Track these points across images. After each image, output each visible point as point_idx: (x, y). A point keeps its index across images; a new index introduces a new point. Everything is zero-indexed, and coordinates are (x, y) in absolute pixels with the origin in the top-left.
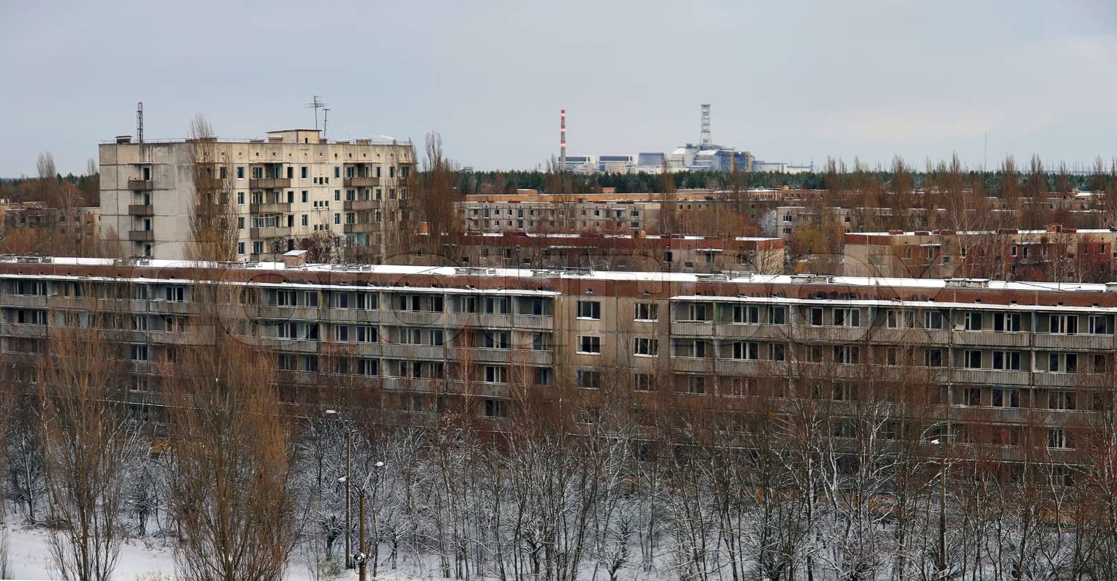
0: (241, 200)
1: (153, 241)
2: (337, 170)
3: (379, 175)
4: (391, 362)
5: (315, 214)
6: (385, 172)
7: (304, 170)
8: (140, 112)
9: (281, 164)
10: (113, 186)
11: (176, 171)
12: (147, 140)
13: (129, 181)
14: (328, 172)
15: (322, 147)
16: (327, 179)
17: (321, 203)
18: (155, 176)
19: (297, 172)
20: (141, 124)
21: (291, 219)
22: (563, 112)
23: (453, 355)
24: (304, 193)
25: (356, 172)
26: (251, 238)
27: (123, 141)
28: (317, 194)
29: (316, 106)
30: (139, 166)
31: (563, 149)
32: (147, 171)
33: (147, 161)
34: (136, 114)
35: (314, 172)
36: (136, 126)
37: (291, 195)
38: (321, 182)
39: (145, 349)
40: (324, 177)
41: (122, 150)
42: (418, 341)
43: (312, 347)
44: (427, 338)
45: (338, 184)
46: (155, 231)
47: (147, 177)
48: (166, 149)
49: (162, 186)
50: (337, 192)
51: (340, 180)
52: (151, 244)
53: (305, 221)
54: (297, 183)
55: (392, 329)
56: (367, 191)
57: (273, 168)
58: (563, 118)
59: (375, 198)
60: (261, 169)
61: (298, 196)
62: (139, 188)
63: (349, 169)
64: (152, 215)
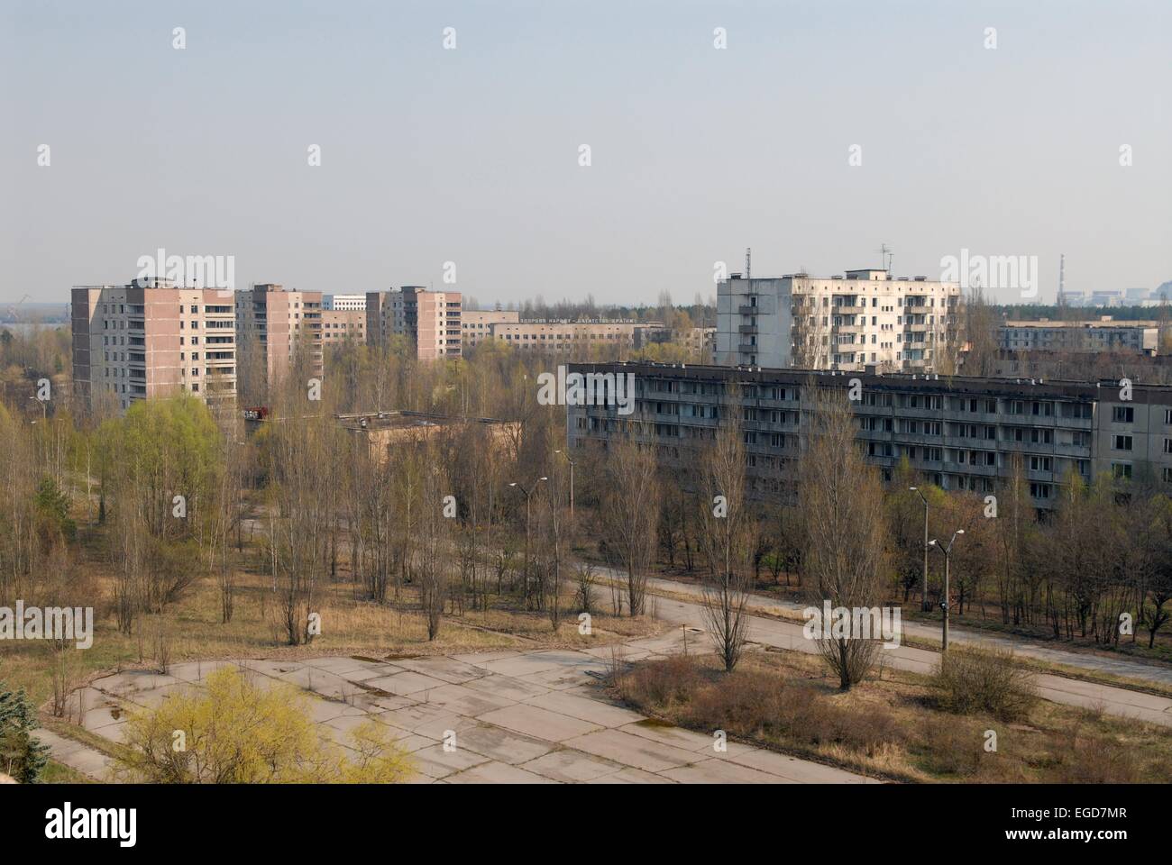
0: (825, 323)
1: (757, 352)
2: (900, 300)
3: (932, 305)
4: (953, 451)
5: (881, 334)
6: (938, 303)
7: (874, 300)
8: (748, 255)
9: (856, 296)
10: (728, 311)
11: (777, 300)
12: (753, 276)
13: (740, 307)
14: (893, 302)
15: (888, 282)
16: (892, 307)
17: (887, 326)
18: (760, 303)
19: (869, 302)
20: (749, 265)
21: (863, 337)
22: (1063, 256)
23: (1004, 447)
24: (874, 318)
25: (914, 302)
26: (832, 352)
27: (736, 277)
28: (884, 318)
29: (884, 251)
30: (748, 295)
31: (1061, 285)
32: (754, 300)
33: (754, 291)
34: (745, 257)
35: (881, 303)
36: (745, 265)
37: (864, 320)
38: (887, 310)
39: (754, 435)
40: (889, 306)
41: (734, 283)
42: (973, 436)
43: (888, 437)
44: (981, 432)
45: (900, 311)
46: (759, 345)
47: (754, 304)
48: (769, 283)
49: (764, 312)
50: (900, 317)
51: (902, 309)
52: (756, 355)
53: (874, 340)
54: (869, 311)
55: (953, 424)
56: (923, 317)
57: (850, 299)
58: (1062, 261)
59: (929, 322)
60: (841, 300)
61: (869, 321)
62: (746, 312)
63: (909, 300)
64: (757, 333)
